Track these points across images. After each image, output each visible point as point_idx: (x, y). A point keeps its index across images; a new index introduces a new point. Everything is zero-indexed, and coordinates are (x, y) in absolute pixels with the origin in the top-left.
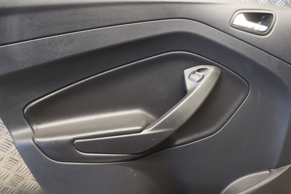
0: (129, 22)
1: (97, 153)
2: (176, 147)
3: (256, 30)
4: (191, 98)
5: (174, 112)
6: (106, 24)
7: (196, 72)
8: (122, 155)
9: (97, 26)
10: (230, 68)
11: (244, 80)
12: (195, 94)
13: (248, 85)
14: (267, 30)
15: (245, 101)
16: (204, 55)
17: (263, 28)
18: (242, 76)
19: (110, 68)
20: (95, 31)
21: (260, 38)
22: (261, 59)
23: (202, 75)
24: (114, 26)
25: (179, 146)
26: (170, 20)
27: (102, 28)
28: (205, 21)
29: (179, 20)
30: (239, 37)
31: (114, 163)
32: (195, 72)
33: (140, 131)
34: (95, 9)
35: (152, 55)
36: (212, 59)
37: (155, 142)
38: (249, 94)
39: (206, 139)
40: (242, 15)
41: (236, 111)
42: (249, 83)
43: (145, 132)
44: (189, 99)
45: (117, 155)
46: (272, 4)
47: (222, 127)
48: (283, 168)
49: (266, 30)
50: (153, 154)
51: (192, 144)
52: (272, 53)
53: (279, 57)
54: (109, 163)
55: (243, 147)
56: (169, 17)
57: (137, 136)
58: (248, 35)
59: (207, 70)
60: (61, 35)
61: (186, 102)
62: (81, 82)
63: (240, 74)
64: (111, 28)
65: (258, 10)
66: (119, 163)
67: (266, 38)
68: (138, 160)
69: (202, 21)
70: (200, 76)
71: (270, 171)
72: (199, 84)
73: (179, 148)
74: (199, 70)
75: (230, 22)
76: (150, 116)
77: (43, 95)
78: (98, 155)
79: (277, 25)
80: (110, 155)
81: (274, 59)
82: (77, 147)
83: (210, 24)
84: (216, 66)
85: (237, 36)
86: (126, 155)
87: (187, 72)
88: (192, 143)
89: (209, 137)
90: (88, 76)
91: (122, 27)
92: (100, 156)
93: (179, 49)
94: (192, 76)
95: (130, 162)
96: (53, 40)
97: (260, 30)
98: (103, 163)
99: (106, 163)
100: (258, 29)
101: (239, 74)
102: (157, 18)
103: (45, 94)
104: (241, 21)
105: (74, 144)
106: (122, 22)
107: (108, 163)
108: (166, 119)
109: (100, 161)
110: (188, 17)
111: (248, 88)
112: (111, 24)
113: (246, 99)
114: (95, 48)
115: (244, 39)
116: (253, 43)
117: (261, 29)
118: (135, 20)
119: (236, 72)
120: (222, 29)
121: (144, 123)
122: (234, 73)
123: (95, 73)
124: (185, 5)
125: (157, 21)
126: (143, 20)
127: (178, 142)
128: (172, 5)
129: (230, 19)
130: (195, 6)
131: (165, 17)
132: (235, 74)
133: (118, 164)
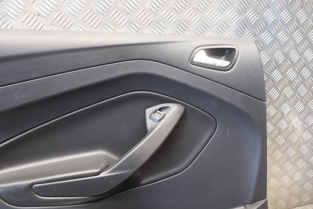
0: (83, 67)
1: (56, 197)
2: (143, 186)
3: (217, 65)
4: (149, 138)
5: (132, 154)
6: (60, 71)
7: (158, 111)
8: (81, 197)
9: (51, 74)
10: (194, 105)
11: (210, 116)
12: (154, 134)
13: (215, 121)
14: (230, 65)
15: (214, 137)
16: (165, 94)
17: (225, 63)
18: (208, 112)
19: (69, 112)
20: (49, 78)
21: (222, 73)
22: (226, 95)
23: (163, 114)
24: (68, 73)
25: (146, 185)
26: (126, 62)
27: (56, 75)
28: (163, 61)
29: (135, 62)
30: (200, 74)
31: (74, 206)
32: (156, 111)
33: (98, 173)
34: (47, 58)
35: (110, 97)
36: (174, 97)
37: (113, 184)
38: (217, 130)
39: (174, 177)
40: (203, 51)
41: (204, 147)
42: (216, 119)
43: (103, 175)
44: (147, 140)
45: (77, 198)
46: (239, 35)
47: (190, 164)
48: (258, 203)
49: (228, 65)
50: (117, 195)
51: (159, 183)
52: (236, 88)
53: (244, 91)
54: (70, 206)
55: (214, 184)
56: (125, 59)
57: (94, 179)
58: (209, 71)
59: (169, 108)
60: (16, 84)
61: (144, 143)
62: (40, 126)
63: (206, 110)
64: (65, 74)
65: (219, 45)
66: (79, 205)
67: (229, 73)
68: (100, 201)
69: (160, 60)
70: (161, 114)
71: (245, 207)
72: (159, 124)
73: (145, 187)
74: (160, 109)
75: (190, 59)
76: (114, 157)
77: (2, 141)
78: (57, 198)
79: (240, 60)
80: (70, 198)
81: (239, 93)
82: (36, 192)
83: (168, 63)
84: (179, 103)
85: (198, 73)
86: (86, 197)
87: (149, 111)
88: (159, 181)
89: (177, 175)
90: (47, 120)
91: (75, 72)
92: (59, 200)
93: (138, 89)
94: (153, 115)
95: (91, 203)
96: (8, 89)
97: (222, 66)
98: (63, 206)
99: (66, 206)
100: (220, 65)
101: (204, 110)
102: (112, 61)
103: (5, 140)
104: (201, 57)
105: (32, 189)
106: (76, 68)
107: (68, 206)
108: (124, 161)
109: (60, 204)
110: (145, 58)
111: (216, 124)
112: (65, 71)
113: (214, 134)
114: (50, 95)
115: (206, 76)
116: (215, 80)
117: (222, 64)
118: (89, 66)
119: (201, 108)
120: (181, 67)
121: (103, 165)
122: (198, 109)
123: (54, 118)
124: (140, 46)
125: (111, 64)
126: (97, 64)
127: (144, 181)
128: (126, 48)
129: (189, 56)
130: (151, 46)
131: (120, 60)
132: (200, 110)
133: (79, 207)
